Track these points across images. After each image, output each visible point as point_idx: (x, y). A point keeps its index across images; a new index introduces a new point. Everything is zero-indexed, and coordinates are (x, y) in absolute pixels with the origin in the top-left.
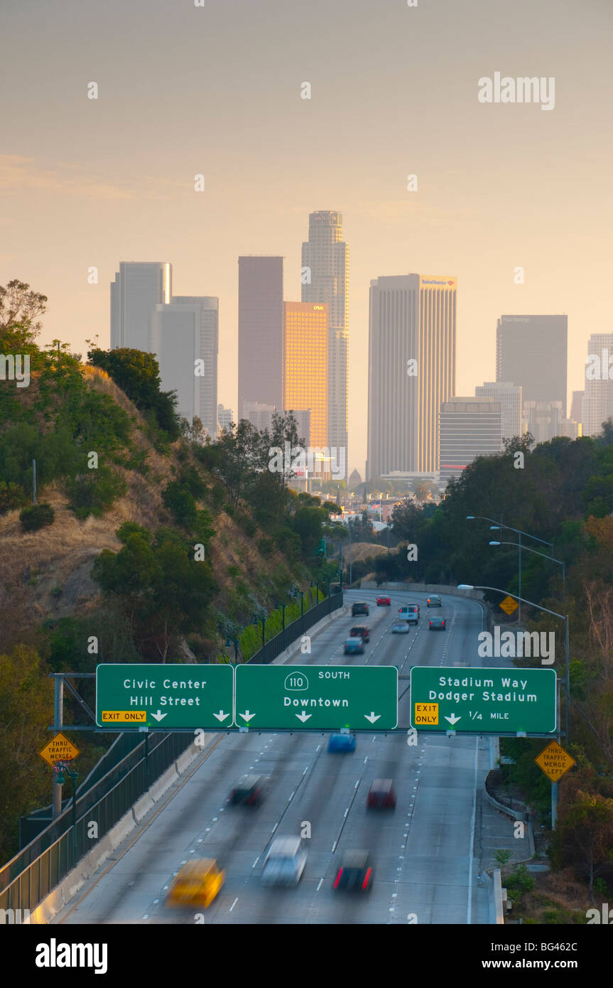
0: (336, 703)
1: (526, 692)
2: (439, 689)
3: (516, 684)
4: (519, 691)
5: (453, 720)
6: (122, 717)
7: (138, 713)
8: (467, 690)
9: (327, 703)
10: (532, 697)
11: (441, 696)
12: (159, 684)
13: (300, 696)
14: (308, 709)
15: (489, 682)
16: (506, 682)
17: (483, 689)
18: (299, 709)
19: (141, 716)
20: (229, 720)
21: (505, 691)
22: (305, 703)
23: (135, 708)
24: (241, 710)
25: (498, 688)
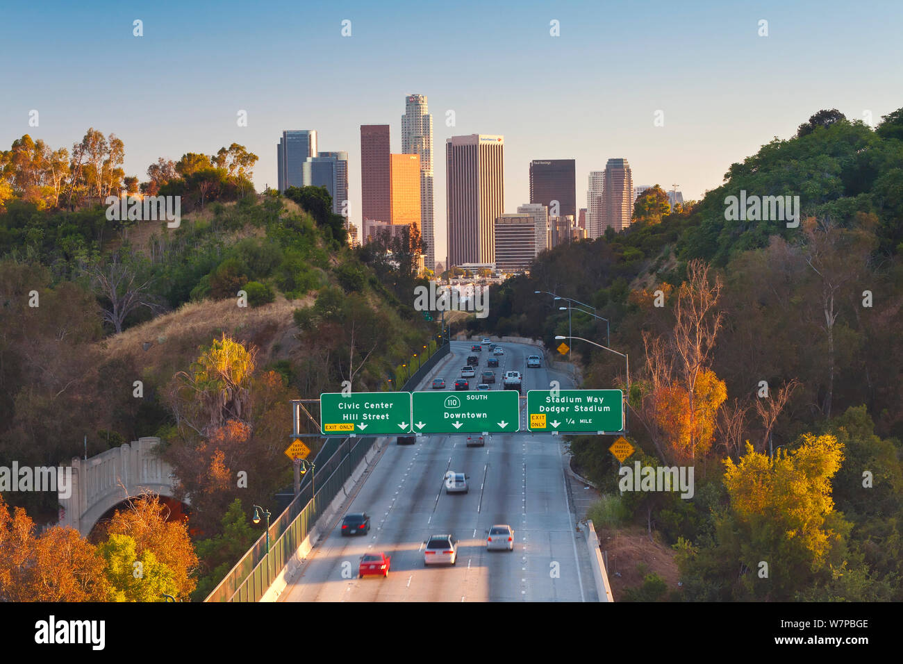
0: (479, 415)
1: (603, 405)
2: (546, 405)
3: (596, 400)
4: (598, 404)
5: (555, 424)
6: (338, 427)
7: (349, 425)
8: (565, 405)
9: (473, 416)
10: (607, 408)
11: (548, 409)
12: (362, 406)
13: (455, 411)
14: (460, 420)
15: (579, 399)
16: (589, 399)
17: (575, 404)
18: (455, 420)
19: (350, 427)
20: (408, 428)
21: (589, 405)
22: (458, 416)
23: (346, 421)
24: (416, 421)
25: (585, 403)
